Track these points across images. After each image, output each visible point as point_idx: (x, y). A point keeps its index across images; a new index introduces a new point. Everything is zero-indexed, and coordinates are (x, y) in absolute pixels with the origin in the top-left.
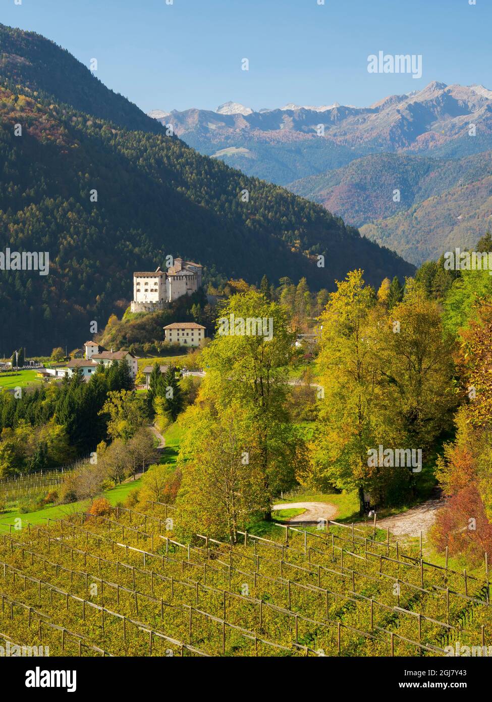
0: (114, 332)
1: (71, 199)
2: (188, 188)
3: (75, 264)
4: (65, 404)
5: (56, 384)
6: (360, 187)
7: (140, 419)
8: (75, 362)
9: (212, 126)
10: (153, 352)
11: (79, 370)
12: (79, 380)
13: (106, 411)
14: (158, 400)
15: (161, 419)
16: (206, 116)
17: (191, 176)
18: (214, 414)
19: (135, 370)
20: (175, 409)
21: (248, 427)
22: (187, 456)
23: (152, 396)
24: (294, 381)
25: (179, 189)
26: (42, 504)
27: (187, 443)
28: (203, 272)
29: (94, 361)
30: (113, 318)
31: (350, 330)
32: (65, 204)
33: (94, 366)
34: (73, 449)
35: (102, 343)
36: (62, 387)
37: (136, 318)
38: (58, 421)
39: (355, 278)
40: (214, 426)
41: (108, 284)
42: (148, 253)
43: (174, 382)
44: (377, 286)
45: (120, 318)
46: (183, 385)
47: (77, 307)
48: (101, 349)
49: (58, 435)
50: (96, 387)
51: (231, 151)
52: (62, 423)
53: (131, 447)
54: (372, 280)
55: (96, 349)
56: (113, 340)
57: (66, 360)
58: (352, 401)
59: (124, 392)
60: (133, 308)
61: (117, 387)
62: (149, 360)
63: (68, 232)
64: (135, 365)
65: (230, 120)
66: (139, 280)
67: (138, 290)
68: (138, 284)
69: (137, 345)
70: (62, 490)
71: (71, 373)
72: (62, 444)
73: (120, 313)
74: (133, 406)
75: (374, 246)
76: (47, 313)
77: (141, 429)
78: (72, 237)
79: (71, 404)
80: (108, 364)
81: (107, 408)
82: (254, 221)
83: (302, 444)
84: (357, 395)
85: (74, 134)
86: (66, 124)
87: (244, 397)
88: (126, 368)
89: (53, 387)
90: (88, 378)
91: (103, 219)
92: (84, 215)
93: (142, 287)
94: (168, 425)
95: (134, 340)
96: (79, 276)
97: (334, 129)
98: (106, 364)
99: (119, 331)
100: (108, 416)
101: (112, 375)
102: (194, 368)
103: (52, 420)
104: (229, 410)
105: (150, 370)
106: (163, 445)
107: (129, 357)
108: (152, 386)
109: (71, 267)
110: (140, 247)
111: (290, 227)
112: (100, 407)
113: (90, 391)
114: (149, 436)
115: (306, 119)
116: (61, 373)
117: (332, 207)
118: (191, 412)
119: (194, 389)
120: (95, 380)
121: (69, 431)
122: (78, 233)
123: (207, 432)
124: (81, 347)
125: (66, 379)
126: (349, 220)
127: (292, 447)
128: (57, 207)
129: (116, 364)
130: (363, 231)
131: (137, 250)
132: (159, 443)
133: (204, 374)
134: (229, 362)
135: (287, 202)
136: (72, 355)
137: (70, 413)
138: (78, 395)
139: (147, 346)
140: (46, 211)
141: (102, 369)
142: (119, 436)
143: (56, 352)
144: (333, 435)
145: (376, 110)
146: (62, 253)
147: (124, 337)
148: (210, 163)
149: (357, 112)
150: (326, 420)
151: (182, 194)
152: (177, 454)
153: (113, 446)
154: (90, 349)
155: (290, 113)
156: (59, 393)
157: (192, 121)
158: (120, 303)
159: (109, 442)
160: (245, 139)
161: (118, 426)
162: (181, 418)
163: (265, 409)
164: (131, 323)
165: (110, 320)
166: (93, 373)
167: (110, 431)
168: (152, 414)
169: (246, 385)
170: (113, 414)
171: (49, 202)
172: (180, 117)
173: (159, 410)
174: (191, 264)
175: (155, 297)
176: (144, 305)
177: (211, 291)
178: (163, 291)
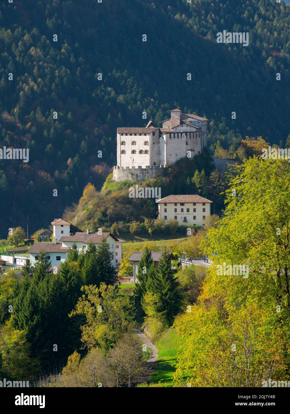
0: (90, 207)
1: (35, 31)
2: (189, 16)
3: (39, 116)
4: (26, 303)
5: (14, 275)
7: (124, 323)
8: (39, 246)
10: (142, 234)
11: (44, 258)
12: (44, 270)
13: (79, 311)
14: (149, 298)
15: (153, 324)
18: (223, 316)
19: (118, 257)
20: (171, 309)
21: (268, 334)
22: (187, 372)
23: (140, 292)
25: (177, 16)
27: (187, 354)
28: (209, 128)
29: (64, 246)
30: (89, 188)
32: (26, 37)
33: (64, 252)
34: (37, 361)
35: (75, 222)
36: (22, 280)
37: (120, 189)
38: (16, 325)
40: (223, 332)
41: (83, 144)
42: (135, 101)
43: (169, 274)
45: (98, 188)
46: (182, 278)
47: (42, 174)
48: (74, 230)
49: (17, 344)
50: (67, 280)
52: (22, 328)
53: (113, 360)
55: (67, 230)
56: (90, 217)
57: (27, 243)
59: (103, 286)
60: (116, 175)
61: (94, 279)
62: (136, 244)
63: (31, 73)
64: (119, 251)
66: (124, 138)
67: (123, 152)
68: (123, 143)
69: (121, 224)
71: (33, 261)
72: (22, 356)
73: (98, 185)
74: (116, 305)
77: (126, 335)
78: (35, 81)
79: (34, 302)
80: (82, 250)
81: (81, 308)
82: (277, 59)
87: (263, 295)
88: (106, 255)
89: (10, 280)
90: (56, 267)
91: (76, 57)
92: (52, 52)
93: (128, 148)
94: (161, 331)
95: (117, 217)
96: (45, 133)
98: (80, 250)
99: (97, 205)
100: (82, 319)
101: (88, 264)
103: (9, 323)
104: (243, 312)
105: (139, 257)
106: (156, 358)
107: (110, 241)
108: (141, 279)
109: (34, 121)
110: (125, 94)
112: (73, 307)
113: (59, 285)
114: (137, 345)
116: (21, 262)
120: (65, 271)
121: (30, 337)
122: (43, 76)
123: (213, 340)
124: (47, 226)
125: (27, 269)
128: (16, 40)
129: (93, 249)
131: (121, 98)
132: (149, 354)
133: (209, 264)
134: (244, 247)
136: (35, 237)
137: (32, 314)
139: (134, 226)
141: (75, 257)
142: (97, 344)
143: (13, 232)
146: (22, 103)
147: (104, 214)
151: (181, 24)
152: (173, 369)
153: (89, 358)
154: (59, 229)
156: (18, 288)
158: (99, 169)
159: (84, 353)
162: (179, 321)
164: (114, 194)
165: (85, 191)
166: (63, 260)
167: (85, 338)
168: (140, 316)
169: (268, 280)
170: (89, 316)
171: (5, 34)
173: (150, 311)
174: (193, 118)
175: (144, 161)
176: (131, 171)
177: (220, 153)
178: (156, 152)
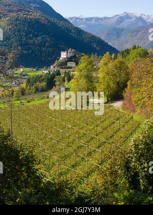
0: (57, 64)
3: (49, 49)
4: (47, 78)
6: (108, 34)
7: (62, 82)
9: (78, 20)
10: (65, 68)
11: (49, 71)
12: (49, 73)
14: (66, 78)
15: (66, 82)
16: (76, 18)
17: (73, 31)
18: (78, 81)
19: (61, 72)
20: (69, 80)
21: (85, 84)
23: (64, 77)
24: (94, 74)
26: (42, 99)
27: (72, 87)
28: (75, 52)
29: (53, 70)
31: (106, 64)
32: (47, 36)
34: (48, 87)
35: (54, 66)
36: (46, 75)
39: (108, 53)
40: (78, 83)
41: (56, 54)
42: (64, 47)
43: (69, 74)
44: (112, 55)
46: (71, 75)
47: (49, 58)
49: (45, 85)
50: (53, 75)
51: (82, 26)
52: (46, 82)
54: (111, 54)
57: (47, 69)
58: (106, 80)
59: (59, 76)
60: (61, 59)
61: (57, 75)
62: (64, 70)
65: (82, 19)
66: (62, 53)
67: (62, 55)
70: (46, 96)
73: (58, 60)
74: (61, 79)
75: (111, 47)
76: (43, 59)
77: (62, 84)
78: (48, 43)
80: (55, 70)
82: (86, 41)
83: (96, 87)
84: (107, 78)
85: (49, 21)
86: (47, 19)
87: (84, 78)
88: (59, 71)
89: (44, 75)
90: (51, 73)
92: (51, 39)
94: (68, 83)
95: (61, 65)
96: (50, 52)
97: (103, 22)
100: (55, 81)
101: (56, 72)
102: (73, 71)
103: (44, 81)
104: (81, 80)
105: (64, 72)
106: (67, 87)
107: (60, 69)
108: (64, 75)
111: (94, 42)
112: (54, 79)
114: (64, 85)
115: (97, 19)
117: (102, 38)
118: (72, 80)
119: (73, 76)
120: (53, 73)
121: (47, 84)
123: (76, 85)
124: (50, 66)
125: (47, 73)
126: (106, 41)
127: (94, 88)
129: (57, 70)
130: (109, 43)
133: (75, 73)
134: (81, 70)
135: (93, 37)
137: (48, 80)
138: (49, 76)
139: (63, 67)
140: (43, 38)
142: (58, 85)
143: (45, 67)
144: (102, 86)
145: (112, 18)
146: (46, 47)
147: (59, 65)
148: (78, 28)
149: (108, 18)
150: (101, 83)
151: (71, 35)
152: (70, 89)
153: (56, 87)
154: (52, 67)
155: (94, 18)
157: (73, 19)
158: (58, 58)
160: (85, 23)
161: (58, 83)
162: (70, 82)
163: (88, 80)
164: (60, 62)
165: (56, 61)
167: (56, 84)
168: (64, 81)
169: (85, 75)
171: (44, 36)
172: (71, 18)
173: (66, 80)
174: (73, 50)
175: (65, 57)
176: (63, 58)
177: (77, 55)
178: (67, 55)
